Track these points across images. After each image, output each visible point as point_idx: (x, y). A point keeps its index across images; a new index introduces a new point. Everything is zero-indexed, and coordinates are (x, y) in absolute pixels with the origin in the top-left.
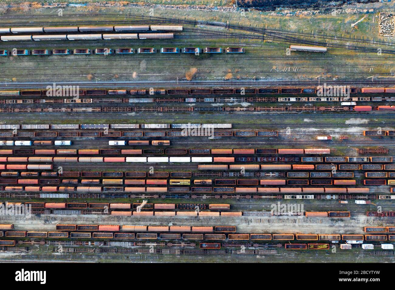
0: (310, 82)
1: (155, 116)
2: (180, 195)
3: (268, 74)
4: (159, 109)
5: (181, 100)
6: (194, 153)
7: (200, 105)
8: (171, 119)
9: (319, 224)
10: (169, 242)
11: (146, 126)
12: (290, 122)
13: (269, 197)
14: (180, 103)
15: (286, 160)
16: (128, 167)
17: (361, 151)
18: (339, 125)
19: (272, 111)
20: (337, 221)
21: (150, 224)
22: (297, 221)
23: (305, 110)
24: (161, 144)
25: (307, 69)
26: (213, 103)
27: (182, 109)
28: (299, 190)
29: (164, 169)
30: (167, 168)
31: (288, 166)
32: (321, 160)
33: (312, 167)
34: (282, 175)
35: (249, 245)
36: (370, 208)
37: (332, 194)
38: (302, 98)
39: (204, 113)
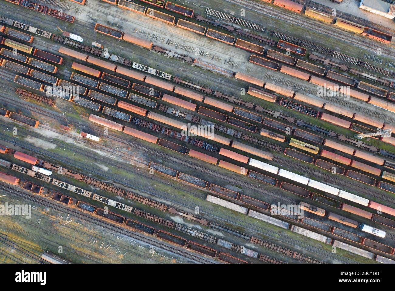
0: (81, 218)
1: (307, 248)
2: (309, 129)
3: (133, 250)
4: (298, 256)
6: (270, 179)
7: (239, 241)
8: (285, 237)
9: (140, 27)
10: (344, 71)
11: (324, 239)
12: (127, 174)
13: (191, 84)
14: (266, 254)
15: (150, 126)
16: (367, 192)
17: (50, 103)
18: (66, 146)
19: (146, 198)
20: (115, 24)
21: (362, 103)
22: (166, 41)
23: (101, 183)
24: (313, 208)
25: (78, 236)
26: (220, 238)
27: (267, 245)
28: (149, 81)
29: (319, 171)
30: (314, 170)
31: (152, 116)
32: (105, 109)
33: (121, 105)
34: (163, 108)
35: (239, 31)
36: (68, 27)
37: (108, 60)
38: (99, 200)
39: (238, 228)
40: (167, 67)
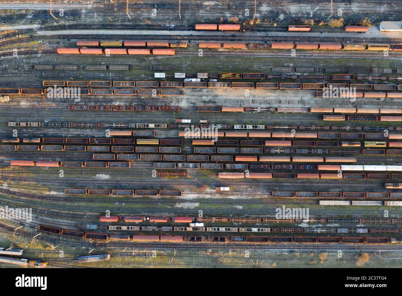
0: (236, 248)
1: (399, 214)
2: (374, 130)
3: (280, 257)
4: (396, 221)
5: (373, 231)
6: (359, 175)
7: (352, 225)
8: (382, 211)
9: (228, 98)
10: (385, 81)
12: (257, 206)
13: (281, 127)
14: (373, 228)
15: (262, 166)
17: (185, 174)
18: (206, 202)
20: (210, 102)
22: (251, 102)
23: (242, 219)
24: (396, 185)
25: (238, 261)
26: (338, 227)
27: (372, 221)
28: (252, 135)
29: (390, 158)
30: (387, 158)
31: (263, 159)
32: (227, 166)
33: (237, 159)
34: (267, 151)
35: (302, 77)
36: (176, 114)
38: (245, 231)
39: (348, 216)
40: (258, 120)
